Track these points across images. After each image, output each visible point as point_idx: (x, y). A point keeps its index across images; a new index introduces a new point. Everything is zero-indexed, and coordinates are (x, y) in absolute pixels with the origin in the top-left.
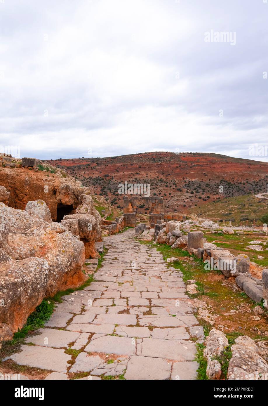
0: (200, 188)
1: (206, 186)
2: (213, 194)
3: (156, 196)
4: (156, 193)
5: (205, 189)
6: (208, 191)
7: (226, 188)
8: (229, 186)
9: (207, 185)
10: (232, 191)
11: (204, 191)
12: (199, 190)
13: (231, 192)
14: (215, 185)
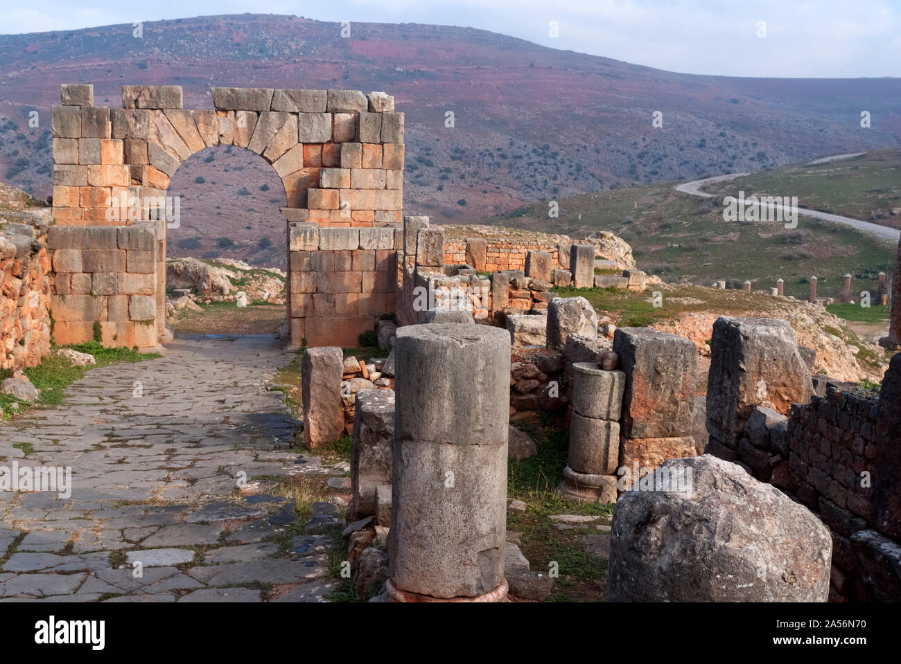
0: (429, 164)
1: (453, 158)
2: (479, 187)
3: (248, 201)
4: (249, 186)
5: (448, 170)
6: (462, 177)
7: (531, 164)
8: (541, 159)
9: (458, 155)
10: (555, 178)
11: (444, 178)
12: (429, 173)
13: (551, 183)
14: (491, 155)
